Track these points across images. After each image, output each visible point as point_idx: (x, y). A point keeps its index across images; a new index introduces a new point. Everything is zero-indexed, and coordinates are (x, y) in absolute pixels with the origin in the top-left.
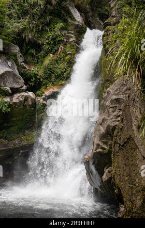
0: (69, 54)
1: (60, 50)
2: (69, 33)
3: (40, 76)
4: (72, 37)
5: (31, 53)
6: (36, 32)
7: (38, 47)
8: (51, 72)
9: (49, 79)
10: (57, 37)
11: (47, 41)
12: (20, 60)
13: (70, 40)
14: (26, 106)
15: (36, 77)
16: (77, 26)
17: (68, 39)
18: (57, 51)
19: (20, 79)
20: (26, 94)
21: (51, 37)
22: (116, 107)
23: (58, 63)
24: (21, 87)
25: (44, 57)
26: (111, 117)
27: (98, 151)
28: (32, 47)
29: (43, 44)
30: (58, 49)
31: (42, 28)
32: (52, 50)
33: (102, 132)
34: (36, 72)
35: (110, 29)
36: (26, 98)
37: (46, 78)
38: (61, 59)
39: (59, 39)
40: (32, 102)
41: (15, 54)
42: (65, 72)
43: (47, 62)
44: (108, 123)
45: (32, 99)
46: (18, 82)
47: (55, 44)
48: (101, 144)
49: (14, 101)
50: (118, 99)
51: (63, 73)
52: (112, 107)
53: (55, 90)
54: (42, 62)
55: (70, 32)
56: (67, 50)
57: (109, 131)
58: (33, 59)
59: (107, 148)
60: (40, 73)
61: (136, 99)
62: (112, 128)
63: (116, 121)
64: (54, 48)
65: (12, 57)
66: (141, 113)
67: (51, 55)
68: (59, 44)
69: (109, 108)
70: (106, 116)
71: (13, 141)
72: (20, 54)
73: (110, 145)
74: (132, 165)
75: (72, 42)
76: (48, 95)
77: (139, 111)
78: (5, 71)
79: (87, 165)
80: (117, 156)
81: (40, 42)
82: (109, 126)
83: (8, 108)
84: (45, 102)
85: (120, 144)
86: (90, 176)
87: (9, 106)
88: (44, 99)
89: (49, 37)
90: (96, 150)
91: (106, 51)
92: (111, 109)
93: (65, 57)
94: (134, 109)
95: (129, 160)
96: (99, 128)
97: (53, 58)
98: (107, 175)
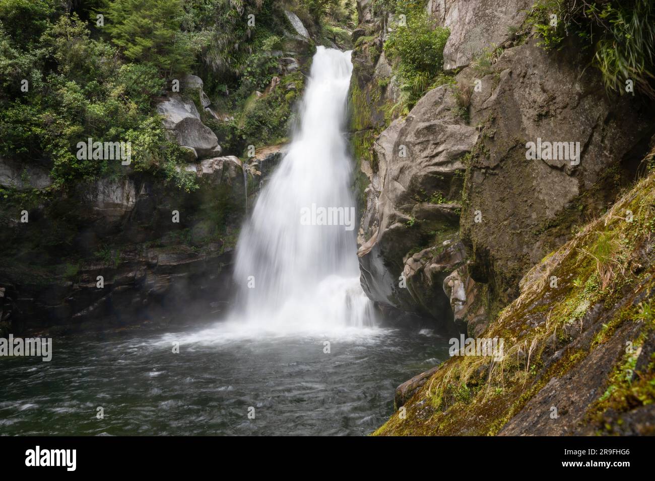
0: (292, 89)
1: (273, 84)
2: (286, 55)
3: (242, 131)
5: (220, 91)
6: (229, 52)
7: (234, 80)
8: (261, 122)
9: (257, 135)
10: (266, 62)
11: (249, 69)
12: (204, 103)
13: (290, 67)
14: (225, 180)
15: (233, 134)
16: (300, 43)
17: (286, 66)
18: (267, 86)
19: (209, 133)
20: (225, 158)
21: (256, 61)
22: (428, 141)
23: (271, 106)
24: (213, 148)
25: (246, 96)
26: (419, 161)
27: (392, 227)
28: (222, 82)
29: (243, 75)
30: (270, 83)
31: (239, 46)
32: (258, 84)
33: (399, 192)
34: (233, 124)
35: (366, 41)
36: (226, 166)
37: (252, 135)
38: (277, 98)
39: (270, 65)
40: (238, 173)
41: (196, 91)
43: (251, 105)
44: (413, 172)
45: (236, 166)
46: (206, 139)
47: (263, 74)
48: (398, 213)
49: (205, 171)
50: (431, 126)
51: (282, 124)
52: (419, 143)
53: (274, 151)
54: (243, 107)
55: (288, 53)
56: (288, 83)
57: (416, 187)
58: (225, 103)
59: (410, 218)
60: (242, 125)
61: (530, 71)
62: (423, 180)
63: (429, 165)
64: (262, 81)
65: (191, 95)
66: (544, 91)
67: (258, 93)
68: (271, 74)
69: (414, 146)
70: (407, 162)
71: (205, 247)
72: (203, 93)
73: (417, 212)
74: (520, 194)
75: (293, 70)
76: (262, 160)
77: (539, 89)
78: (184, 117)
79: (366, 261)
80: (478, 193)
81: (237, 71)
82: (415, 178)
83: (195, 184)
84: (259, 173)
85: (487, 168)
86: (371, 282)
87: (197, 181)
88: (257, 167)
89: (252, 62)
90: (387, 228)
91: (360, 79)
92: (417, 147)
93: (285, 94)
94: (524, 91)
95: (511, 188)
96: (393, 185)
97: (263, 98)
98: (411, 268)
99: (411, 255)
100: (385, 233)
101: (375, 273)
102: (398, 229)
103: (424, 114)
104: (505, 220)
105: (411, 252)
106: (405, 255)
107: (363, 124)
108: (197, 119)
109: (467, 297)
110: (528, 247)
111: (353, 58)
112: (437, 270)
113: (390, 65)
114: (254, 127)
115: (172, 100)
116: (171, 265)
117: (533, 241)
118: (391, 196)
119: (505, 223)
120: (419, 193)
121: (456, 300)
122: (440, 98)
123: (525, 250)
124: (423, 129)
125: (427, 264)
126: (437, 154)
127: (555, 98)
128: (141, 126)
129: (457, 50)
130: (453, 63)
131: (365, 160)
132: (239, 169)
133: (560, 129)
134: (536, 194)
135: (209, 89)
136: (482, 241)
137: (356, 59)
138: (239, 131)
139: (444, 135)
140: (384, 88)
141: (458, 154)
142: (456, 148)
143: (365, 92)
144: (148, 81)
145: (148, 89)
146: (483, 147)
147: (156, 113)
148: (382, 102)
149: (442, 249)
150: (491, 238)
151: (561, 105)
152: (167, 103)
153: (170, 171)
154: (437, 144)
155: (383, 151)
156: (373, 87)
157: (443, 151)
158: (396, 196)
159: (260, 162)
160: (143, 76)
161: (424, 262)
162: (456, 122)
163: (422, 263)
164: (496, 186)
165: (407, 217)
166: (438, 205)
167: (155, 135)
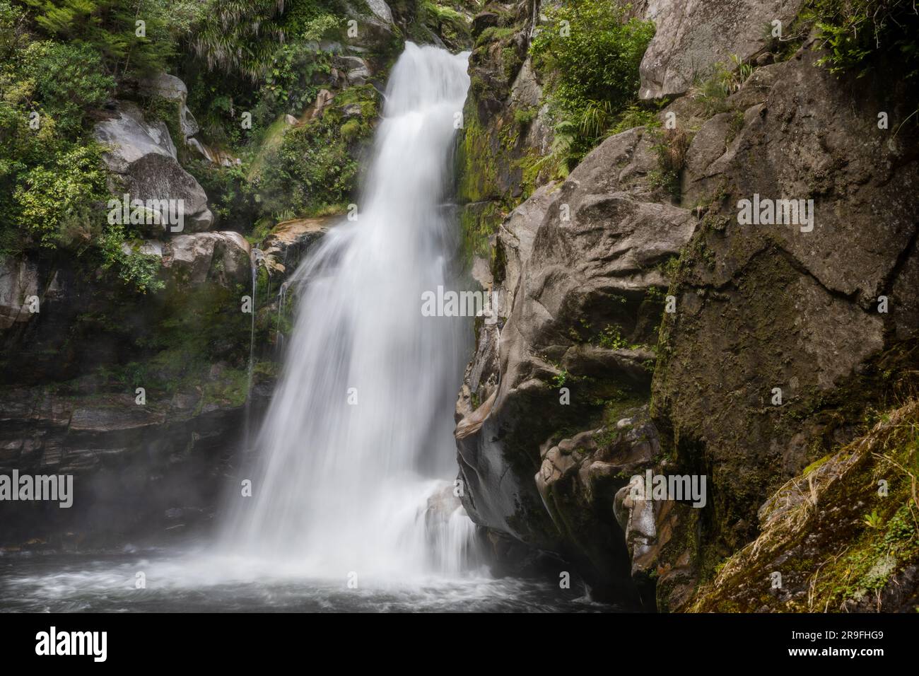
0: (353, 116)
1: (319, 103)
2: (347, 52)
3: (254, 185)
4: (357, 65)
5: (220, 108)
6: (241, 38)
7: (246, 92)
8: (291, 173)
9: (283, 197)
10: (309, 62)
11: (277, 72)
12: (187, 128)
13: (353, 74)
14: (216, 277)
15: (237, 190)
16: (375, 31)
17: (345, 71)
18: (308, 106)
19: (192, 186)
20: (218, 236)
21: (290, 58)
22: (601, 229)
23: (313, 145)
24: (198, 214)
25: (267, 123)
26: (581, 265)
27: (524, 386)
28: (222, 92)
29: (264, 83)
30: (314, 100)
31: (261, 27)
32: (291, 101)
33: (540, 322)
34: (239, 172)
35: (497, 36)
36: (220, 249)
37: (274, 194)
38: (325, 131)
39: (315, 67)
40: (240, 264)
41: (172, 105)
42: (338, 174)
43: (276, 139)
44: (570, 286)
45: (238, 252)
46: (186, 196)
47: (302, 83)
48: (536, 361)
49: (178, 256)
50: (607, 202)
51: (330, 179)
52: (583, 233)
53: (313, 227)
54: (260, 142)
55: (352, 48)
56: (347, 103)
57: (573, 313)
58: (227, 132)
59: (558, 372)
60: (255, 175)
61: (801, 111)
62: (587, 302)
63: (600, 275)
64: (299, 96)
65: (162, 113)
66: (826, 149)
67: (291, 119)
68: (316, 84)
69: (574, 238)
70: (558, 266)
71: (166, 401)
72: (187, 109)
73: (571, 361)
74: (769, 340)
75: (357, 80)
76: (288, 243)
77: (816, 146)
78: (147, 152)
79: (470, 447)
80: (690, 332)
81: (253, 73)
82: (572, 297)
83: (157, 279)
84: (281, 267)
85: (709, 287)
86: (476, 487)
87: (163, 272)
88: (278, 257)
89: (283, 59)
90: (514, 386)
91: (481, 106)
92: (579, 239)
93: (340, 124)
94: (788, 147)
95: (752, 328)
96: (530, 308)
97: (299, 129)
98: (555, 467)
99: (555, 443)
100: (510, 398)
101: (485, 471)
102: (533, 390)
103: (597, 179)
104: (738, 388)
105: (556, 436)
106: (543, 442)
107: (481, 190)
108: (171, 158)
109: (658, 530)
110: (780, 442)
111: (471, 66)
112: (603, 473)
113: (539, 83)
114: (278, 180)
115: (125, 119)
116: (94, 432)
117: (789, 431)
118: (525, 327)
119: (738, 392)
120: (578, 326)
121: (638, 533)
122: (628, 152)
123: (774, 447)
124: (593, 206)
125: (586, 461)
126: (617, 255)
127: (846, 164)
128: (60, 162)
129: (665, 64)
130: (658, 88)
131: (482, 257)
132: (243, 257)
133: (853, 223)
134: (800, 342)
135: (198, 104)
136: (691, 424)
137: (478, 68)
138: (249, 186)
139: (632, 220)
140: (525, 127)
141: (656, 258)
142: (651, 246)
143: (490, 131)
144: (80, 77)
145: (79, 92)
146: (704, 248)
147: (92, 140)
148: (519, 152)
149: (614, 435)
150: (708, 420)
151: (857, 177)
152: (114, 122)
153: (110, 251)
154: (617, 237)
155: (516, 243)
156: (505, 122)
157: (628, 250)
158: (535, 329)
159: (283, 247)
160: (71, 68)
161: (579, 458)
162: (656, 199)
163: (575, 459)
164: (723, 322)
165: (553, 369)
166: (613, 351)
167: (86, 181)
